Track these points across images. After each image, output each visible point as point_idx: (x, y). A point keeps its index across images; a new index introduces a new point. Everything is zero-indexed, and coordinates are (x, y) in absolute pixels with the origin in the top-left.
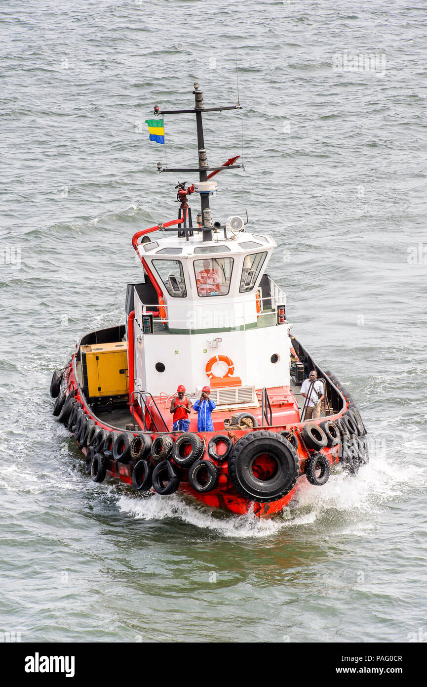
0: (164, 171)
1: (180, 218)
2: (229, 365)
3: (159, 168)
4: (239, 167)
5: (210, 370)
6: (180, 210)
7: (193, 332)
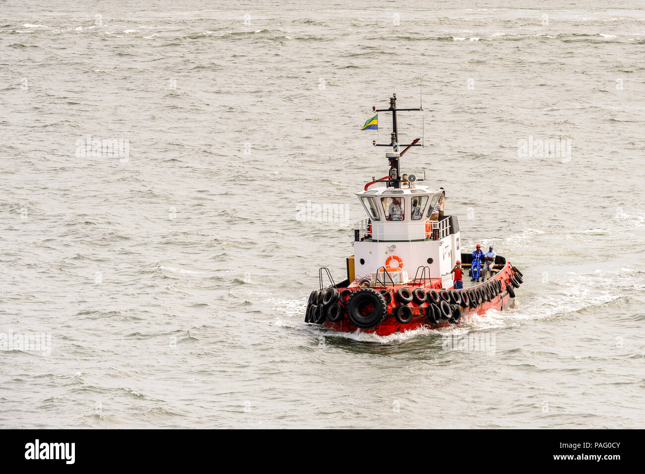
0: (377, 145)
1: (390, 175)
2: (399, 262)
3: (374, 144)
4: (420, 145)
5: (388, 264)
6: (390, 171)
7: (380, 241)
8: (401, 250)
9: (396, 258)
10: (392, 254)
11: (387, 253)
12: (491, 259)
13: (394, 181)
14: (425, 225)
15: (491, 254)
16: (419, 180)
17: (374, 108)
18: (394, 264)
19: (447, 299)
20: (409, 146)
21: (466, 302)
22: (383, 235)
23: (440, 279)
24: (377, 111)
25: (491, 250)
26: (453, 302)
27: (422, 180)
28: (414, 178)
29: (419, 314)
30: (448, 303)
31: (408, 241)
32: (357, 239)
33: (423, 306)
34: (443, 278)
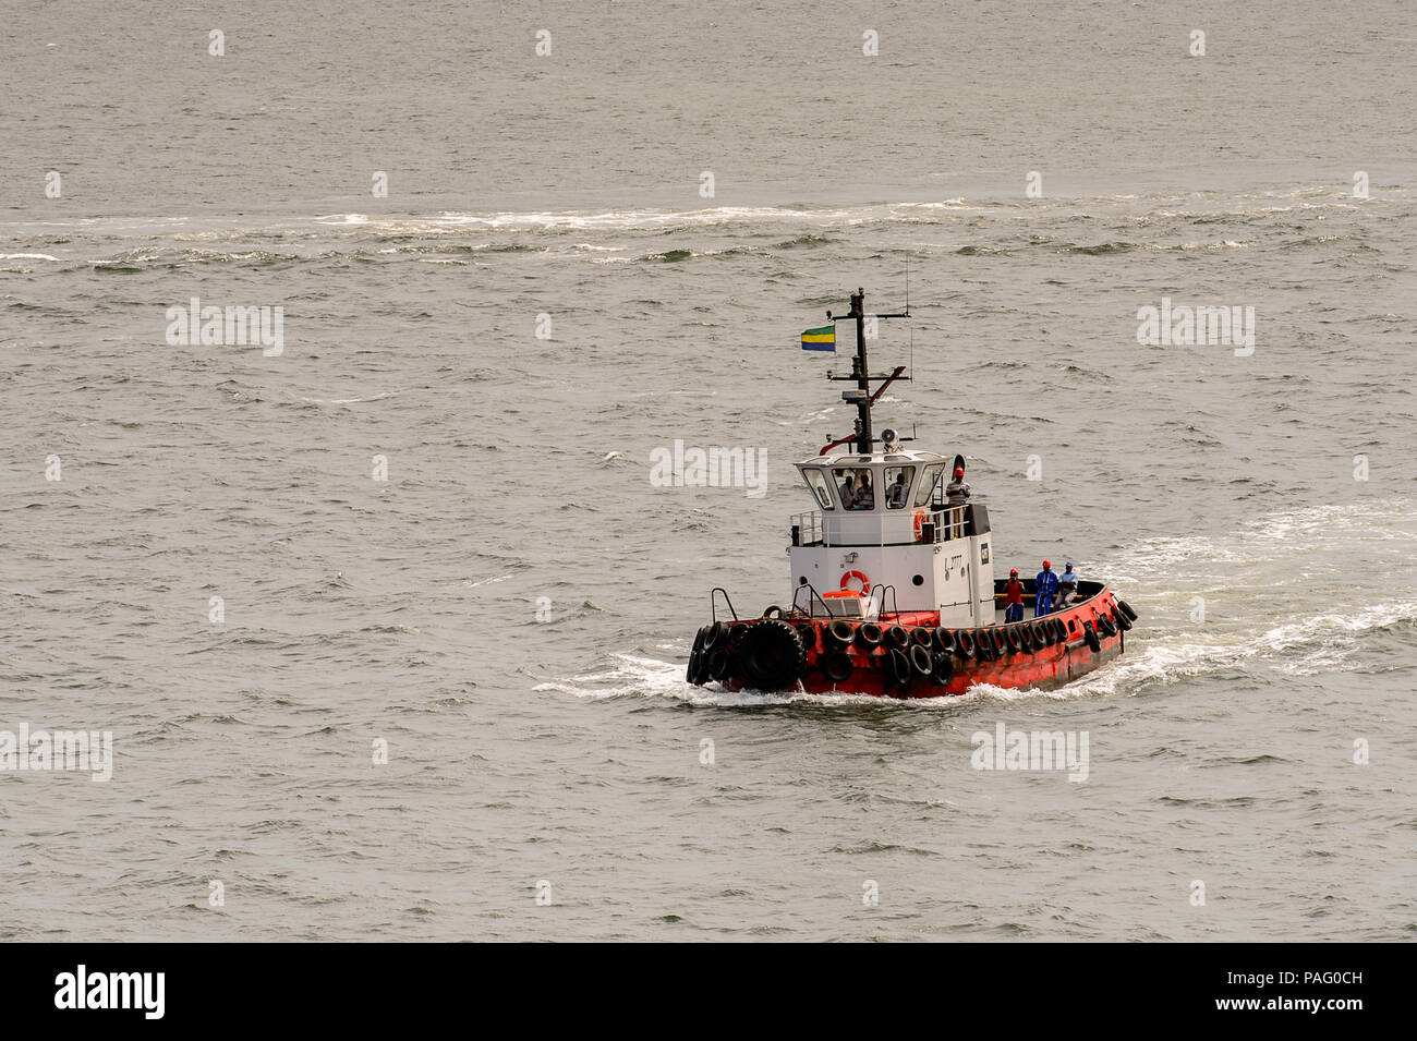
0: (834, 379)
3: (829, 376)
5: (845, 585)
7: (832, 546)
8: (867, 561)
9: (857, 575)
10: (850, 569)
11: (842, 566)
12: (1069, 586)
13: (863, 441)
14: (913, 518)
15: (1070, 576)
16: (901, 440)
17: (829, 314)
18: (855, 585)
19: (927, 643)
20: (889, 380)
21: (969, 650)
22: (839, 535)
23: (936, 613)
24: (835, 319)
25: (1069, 569)
26: (937, 648)
27: (911, 439)
28: (893, 434)
29: (868, 666)
30: (927, 649)
31: (880, 545)
32: (796, 543)
33: (878, 652)
34: (942, 611)
